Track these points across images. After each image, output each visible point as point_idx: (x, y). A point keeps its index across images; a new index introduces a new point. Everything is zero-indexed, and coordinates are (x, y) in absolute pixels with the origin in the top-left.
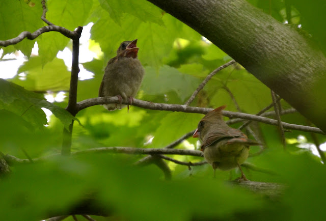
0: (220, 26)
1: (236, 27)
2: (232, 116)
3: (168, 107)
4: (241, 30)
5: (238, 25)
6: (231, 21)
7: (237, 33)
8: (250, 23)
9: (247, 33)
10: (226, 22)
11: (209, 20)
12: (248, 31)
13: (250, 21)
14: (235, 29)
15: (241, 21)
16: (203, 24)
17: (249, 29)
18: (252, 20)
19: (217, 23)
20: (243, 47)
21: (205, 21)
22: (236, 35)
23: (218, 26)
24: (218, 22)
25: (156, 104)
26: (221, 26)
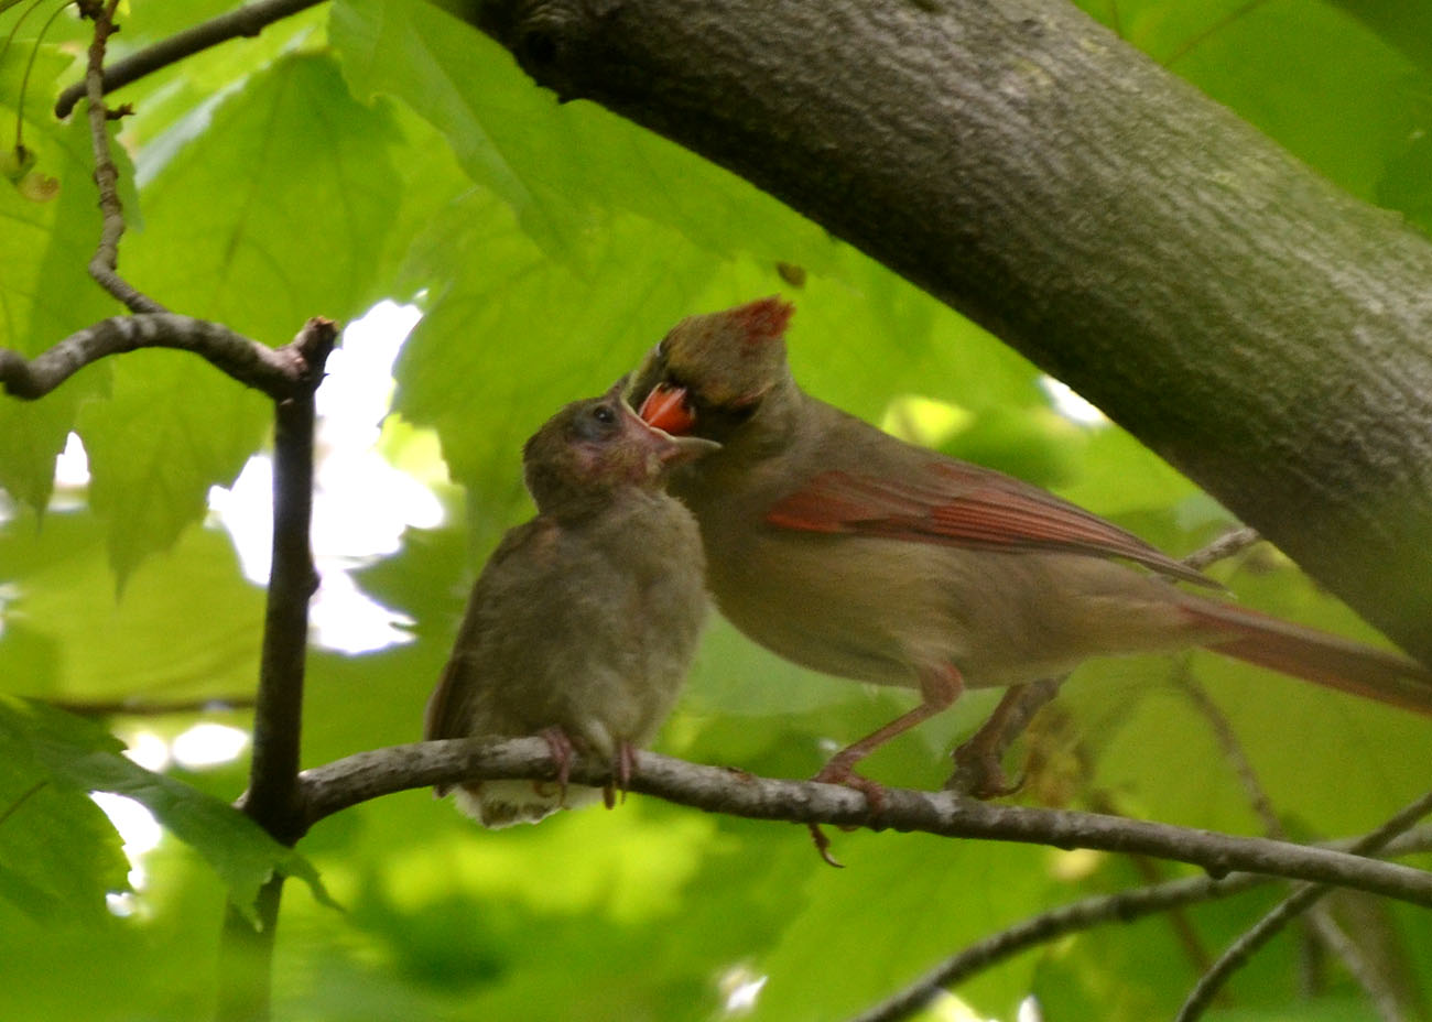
0: (1146, 314)
1: (1238, 317)
2: (1222, 859)
3: (843, 803)
4: (1271, 334)
5: (1257, 306)
6: (1214, 285)
7: (1249, 353)
8: (1326, 294)
9: (1309, 355)
10: (1181, 291)
11: (1085, 279)
12: (1316, 344)
13: (1329, 286)
14: (1238, 335)
15: (1273, 285)
16: (1044, 305)
17: (1321, 334)
18: (1341, 278)
19: (1131, 296)
20: (1284, 440)
21: (1060, 284)
22: (1245, 367)
23: (1135, 314)
24: (1133, 289)
25: (772, 788)
26: (1149, 315)
